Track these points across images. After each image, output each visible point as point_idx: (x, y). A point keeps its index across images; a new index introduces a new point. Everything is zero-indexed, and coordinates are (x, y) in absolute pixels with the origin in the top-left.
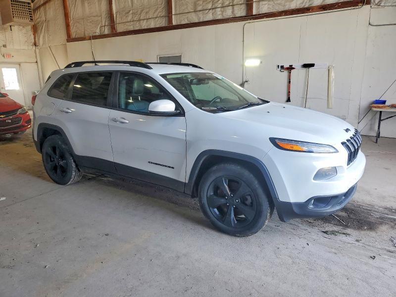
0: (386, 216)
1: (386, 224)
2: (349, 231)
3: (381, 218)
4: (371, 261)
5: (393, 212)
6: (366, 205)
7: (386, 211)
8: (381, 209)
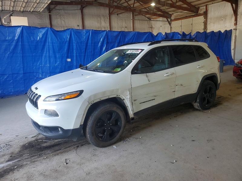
0: (19, 160)
1: (17, 154)
2: (34, 139)
3: (21, 156)
4: (17, 135)
5: (15, 166)
6: (36, 160)
7: (20, 163)
8: (25, 163)
